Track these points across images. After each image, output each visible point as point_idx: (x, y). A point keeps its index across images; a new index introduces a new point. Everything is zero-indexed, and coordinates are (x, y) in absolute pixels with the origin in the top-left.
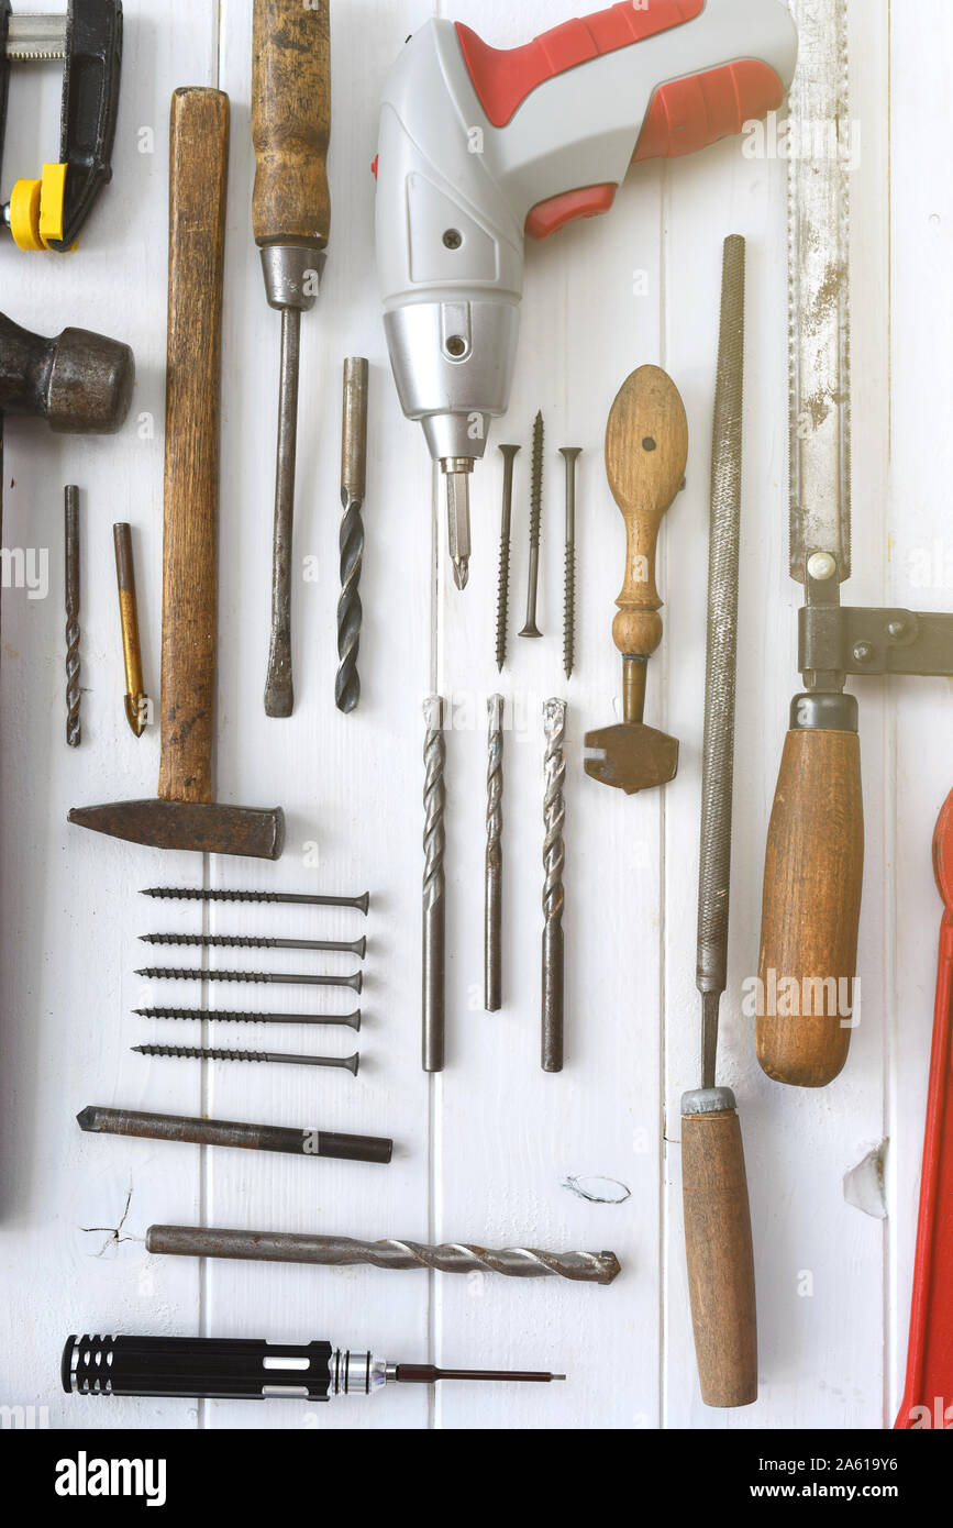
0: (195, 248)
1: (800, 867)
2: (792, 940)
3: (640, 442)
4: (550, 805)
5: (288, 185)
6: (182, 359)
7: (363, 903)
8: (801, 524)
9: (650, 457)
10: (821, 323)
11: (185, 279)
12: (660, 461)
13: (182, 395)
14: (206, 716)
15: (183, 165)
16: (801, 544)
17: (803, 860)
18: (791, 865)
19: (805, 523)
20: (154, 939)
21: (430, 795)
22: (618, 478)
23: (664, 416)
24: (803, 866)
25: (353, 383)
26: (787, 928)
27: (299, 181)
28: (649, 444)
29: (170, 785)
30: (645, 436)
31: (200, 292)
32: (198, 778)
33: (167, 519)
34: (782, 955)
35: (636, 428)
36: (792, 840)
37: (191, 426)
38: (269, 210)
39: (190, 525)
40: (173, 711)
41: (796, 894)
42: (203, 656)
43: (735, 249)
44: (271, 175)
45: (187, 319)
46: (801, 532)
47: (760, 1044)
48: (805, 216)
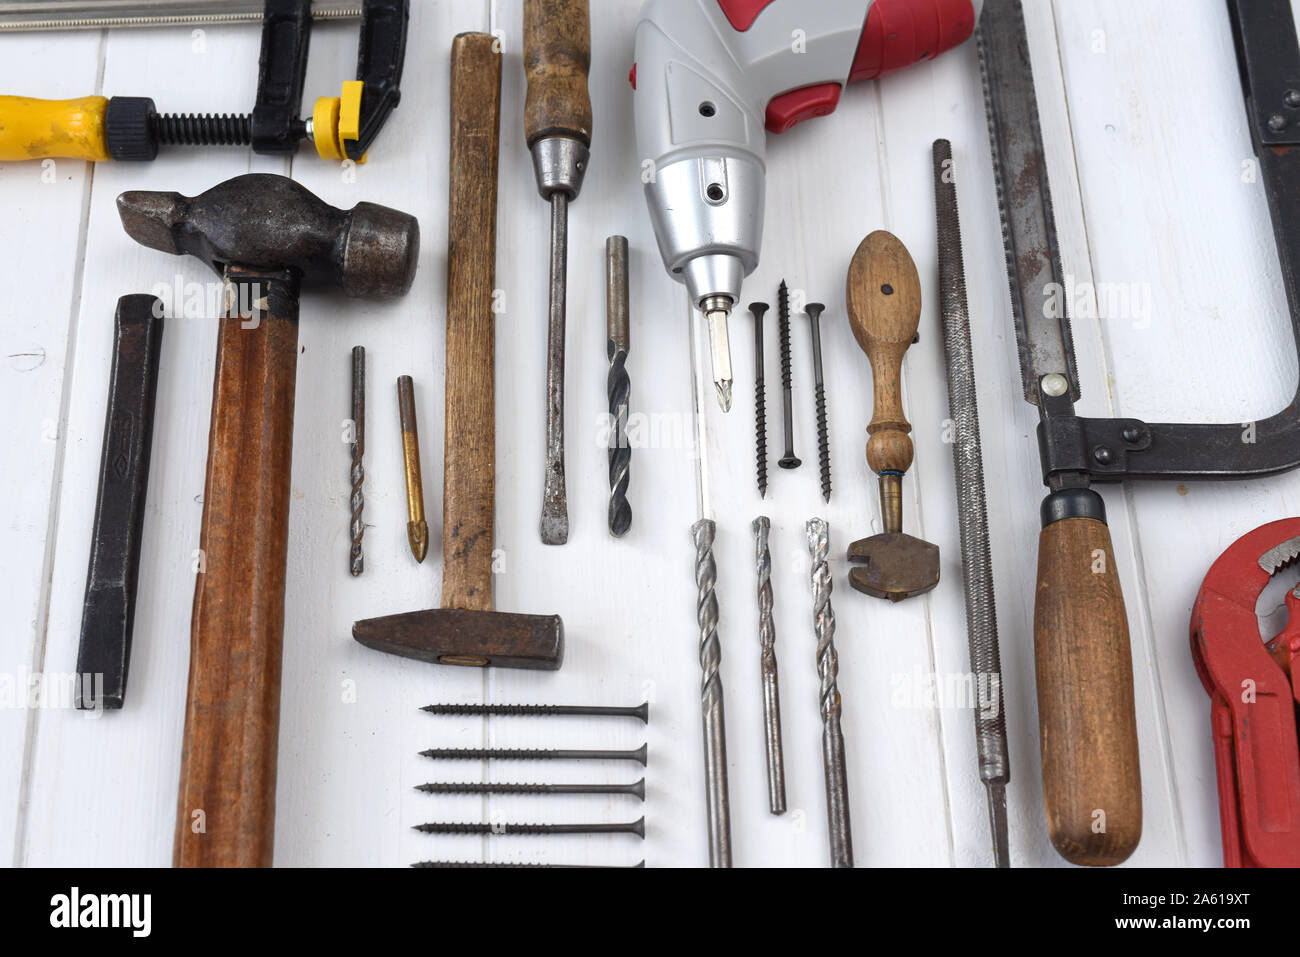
0: (474, 147)
1: (1073, 639)
2: (1074, 707)
3: (879, 288)
4: (821, 612)
5: (558, 89)
6: (463, 234)
7: (640, 714)
8: (1030, 357)
9: (888, 299)
10: (1026, 198)
11: (466, 172)
12: (897, 304)
13: (463, 263)
14: (488, 534)
15: (463, 88)
16: (1032, 372)
17: (1074, 632)
18: (1064, 638)
19: (1033, 355)
20: (436, 755)
21: (703, 608)
22: (862, 318)
23: (898, 268)
24: (1076, 637)
25: (615, 256)
26: (1067, 696)
27: (567, 87)
28: (887, 290)
29: (453, 596)
30: (882, 284)
31: (478, 183)
32: (481, 589)
33: (450, 365)
34: (1066, 724)
35: (874, 277)
36: (1062, 616)
37: (471, 287)
38: (541, 108)
39: (471, 368)
40: (457, 529)
41: (1073, 663)
42: (484, 481)
43: (941, 150)
44: (542, 84)
45: (468, 202)
46: (1031, 363)
47: (1053, 819)
48: (1001, 119)
